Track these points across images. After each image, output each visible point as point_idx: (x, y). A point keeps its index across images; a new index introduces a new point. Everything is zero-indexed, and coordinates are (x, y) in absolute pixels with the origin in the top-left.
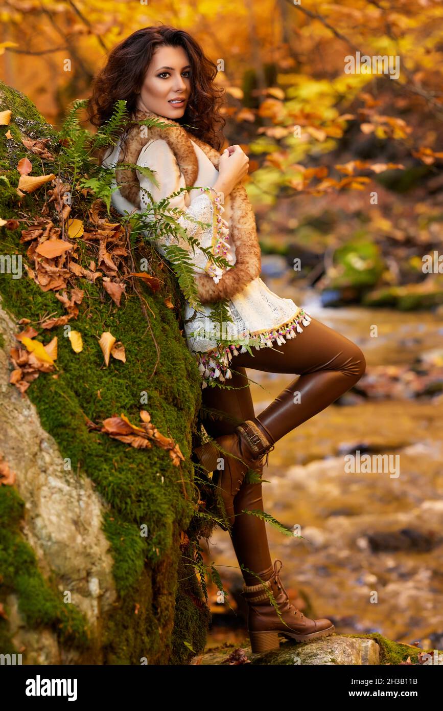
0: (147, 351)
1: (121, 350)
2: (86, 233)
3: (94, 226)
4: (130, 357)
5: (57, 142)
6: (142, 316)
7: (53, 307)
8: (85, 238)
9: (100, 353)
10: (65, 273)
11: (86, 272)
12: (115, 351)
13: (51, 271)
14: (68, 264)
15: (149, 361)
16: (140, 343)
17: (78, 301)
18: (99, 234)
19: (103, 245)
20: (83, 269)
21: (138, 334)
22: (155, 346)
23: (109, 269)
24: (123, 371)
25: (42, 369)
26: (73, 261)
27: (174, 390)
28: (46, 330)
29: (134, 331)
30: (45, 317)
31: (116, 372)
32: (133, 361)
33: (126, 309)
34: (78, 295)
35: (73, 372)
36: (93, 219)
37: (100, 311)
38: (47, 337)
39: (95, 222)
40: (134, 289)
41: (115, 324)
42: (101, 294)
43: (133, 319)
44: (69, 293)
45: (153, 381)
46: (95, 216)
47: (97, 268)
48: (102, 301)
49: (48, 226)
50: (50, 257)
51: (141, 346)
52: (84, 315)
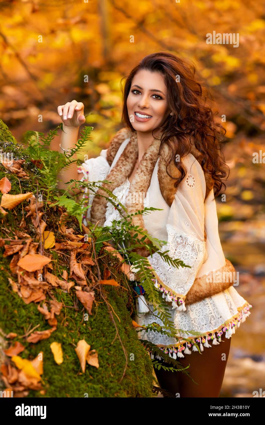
0: (116, 356)
1: (95, 356)
2: (57, 243)
3: (62, 236)
4: (102, 362)
5: (29, 161)
6: (110, 322)
7: (35, 319)
8: (57, 248)
9: (77, 362)
10: (44, 285)
11: (61, 282)
12: (89, 358)
13: (32, 284)
14: (45, 275)
15: (118, 365)
16: (110, 348)
17: (57, 312)
18: (69, 245)
19: (73, 255)
20: (58, 278)
21: (108, 340)
22: (122, 350)
23: (79, 278)
24: (97, 376)
25: (32, 387)
26: (49, 272)
27: (138, 389)
28: (31, 344)
29: (104, 336)
30: (29, 330)
31: (91, 378)
32: (105, 365)
33: (96, 316)
34: (57, 307)
35: (57, 384)
36: (61, 230)
37: (74, 319)
38: (33, 351)
39: (63, 232)
40: (101, 295)
41: (88, 331)
42: (74, 303)
43: (103, 325)
44: (48, 304)
45: (122, 384)
46: (64, 227)
47: (70, 277)
48: (76, 309)
49: (28, 241)
50: (30, 270)
51: (111, 351)
52: (62, 324)
